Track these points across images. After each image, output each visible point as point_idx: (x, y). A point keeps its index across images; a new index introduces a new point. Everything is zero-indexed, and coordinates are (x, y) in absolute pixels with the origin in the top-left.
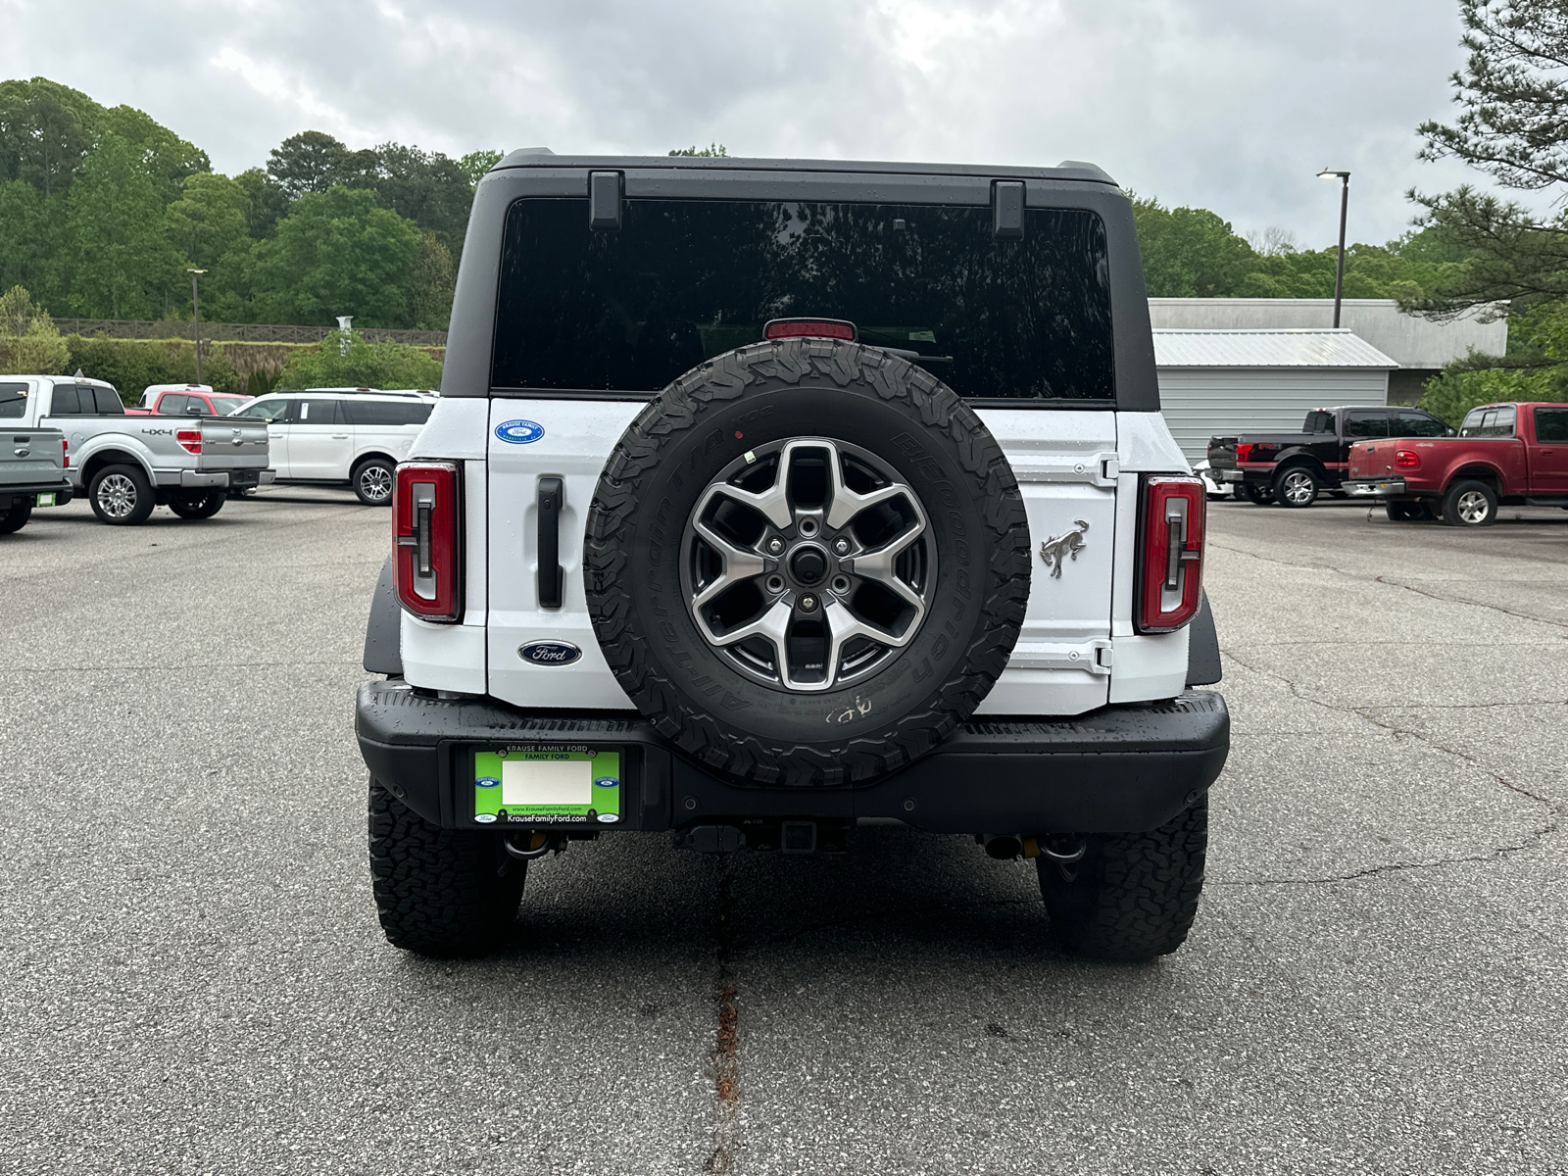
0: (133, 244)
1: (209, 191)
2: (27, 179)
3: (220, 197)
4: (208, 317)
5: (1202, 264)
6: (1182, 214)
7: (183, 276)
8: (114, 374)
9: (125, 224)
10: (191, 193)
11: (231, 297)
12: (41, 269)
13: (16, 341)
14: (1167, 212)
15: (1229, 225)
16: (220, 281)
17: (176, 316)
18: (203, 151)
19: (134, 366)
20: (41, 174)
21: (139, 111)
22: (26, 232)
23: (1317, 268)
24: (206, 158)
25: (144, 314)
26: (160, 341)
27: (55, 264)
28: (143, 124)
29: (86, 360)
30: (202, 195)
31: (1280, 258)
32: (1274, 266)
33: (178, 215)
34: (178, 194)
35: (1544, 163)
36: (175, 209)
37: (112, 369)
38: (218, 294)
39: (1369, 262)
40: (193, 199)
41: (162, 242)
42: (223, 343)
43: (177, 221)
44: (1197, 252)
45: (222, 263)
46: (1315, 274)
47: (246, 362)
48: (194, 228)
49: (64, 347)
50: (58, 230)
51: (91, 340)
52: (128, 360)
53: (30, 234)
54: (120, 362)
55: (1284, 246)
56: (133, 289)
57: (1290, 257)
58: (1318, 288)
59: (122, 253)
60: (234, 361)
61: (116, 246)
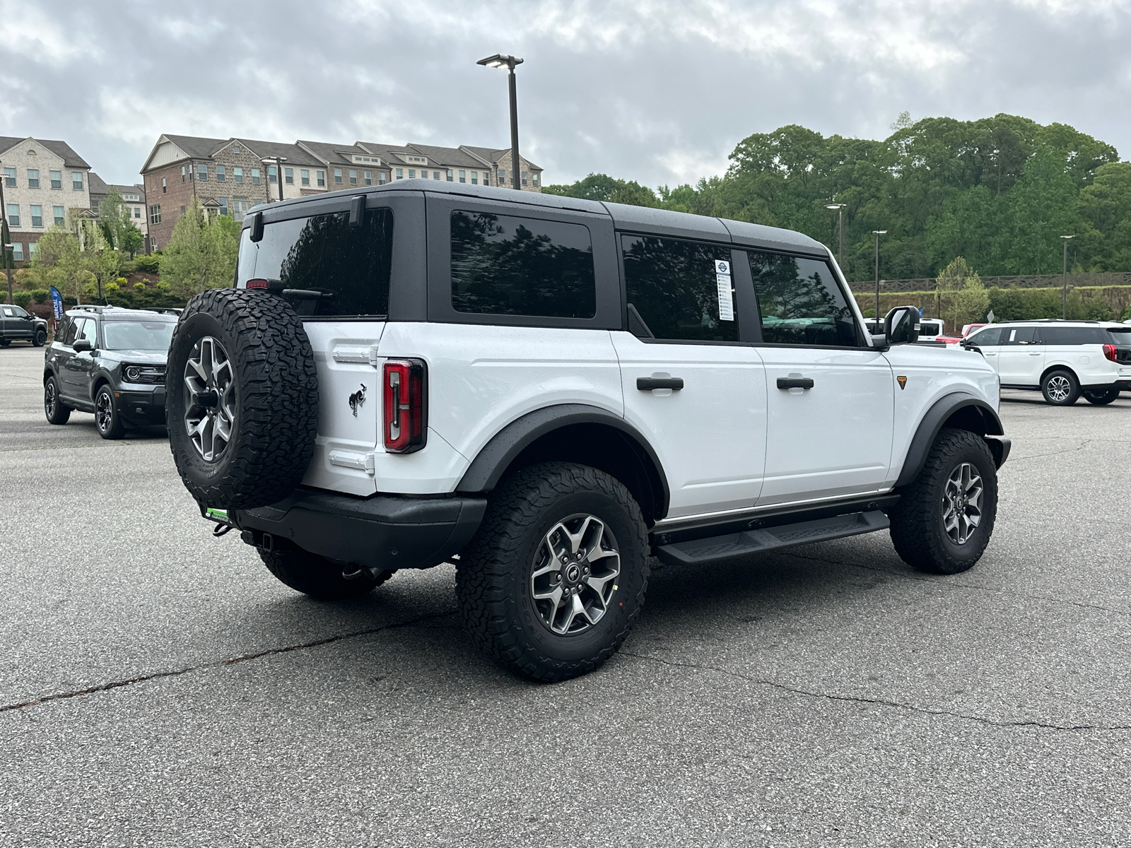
0: (1053, 220)
1: (1113, 175)
2: (986, 184)
3: (1122, 179)
4: (1105, 268)
7: (1089, 240)
8: (1019, 313)
9: (1048, 207)
10: (1099, 179)
11: (1125, 253)
12: (989, 244)
13: (956, 293)
16: (1117, 241)
17: (1080, 269)
18: (1112, 146)
19: (1034, 307)
20: (994, 179)
21: (1066, 125)
22: (981, 220)
24: (1115, 151)
25: (1058, 269)
26: (1054, 288)
27: (998, 239)
28: (1068, 134)
29: (1001, 304)
30: (1107, 179)
33: (1088, 196)
34: (1090, 180)
36: (1086, 192)
37: (1019, 310)
38: (1114, 251)
40: (1101, 183)
41: (1075, 216)
42: (1104, 287)
43: (1087, 200)
45: (1120, 227)
47: (1120, 300)
48: (1099, 204)
49: (986, 296)
50: (1003, 216)
51: (1005, 290)
52: (1030, 303)
53: (984, 221)
54: (1025, 304)
56: (1051, 252)
59: (1045, 227)
60: (1111, 301)
61: (1041, 223)
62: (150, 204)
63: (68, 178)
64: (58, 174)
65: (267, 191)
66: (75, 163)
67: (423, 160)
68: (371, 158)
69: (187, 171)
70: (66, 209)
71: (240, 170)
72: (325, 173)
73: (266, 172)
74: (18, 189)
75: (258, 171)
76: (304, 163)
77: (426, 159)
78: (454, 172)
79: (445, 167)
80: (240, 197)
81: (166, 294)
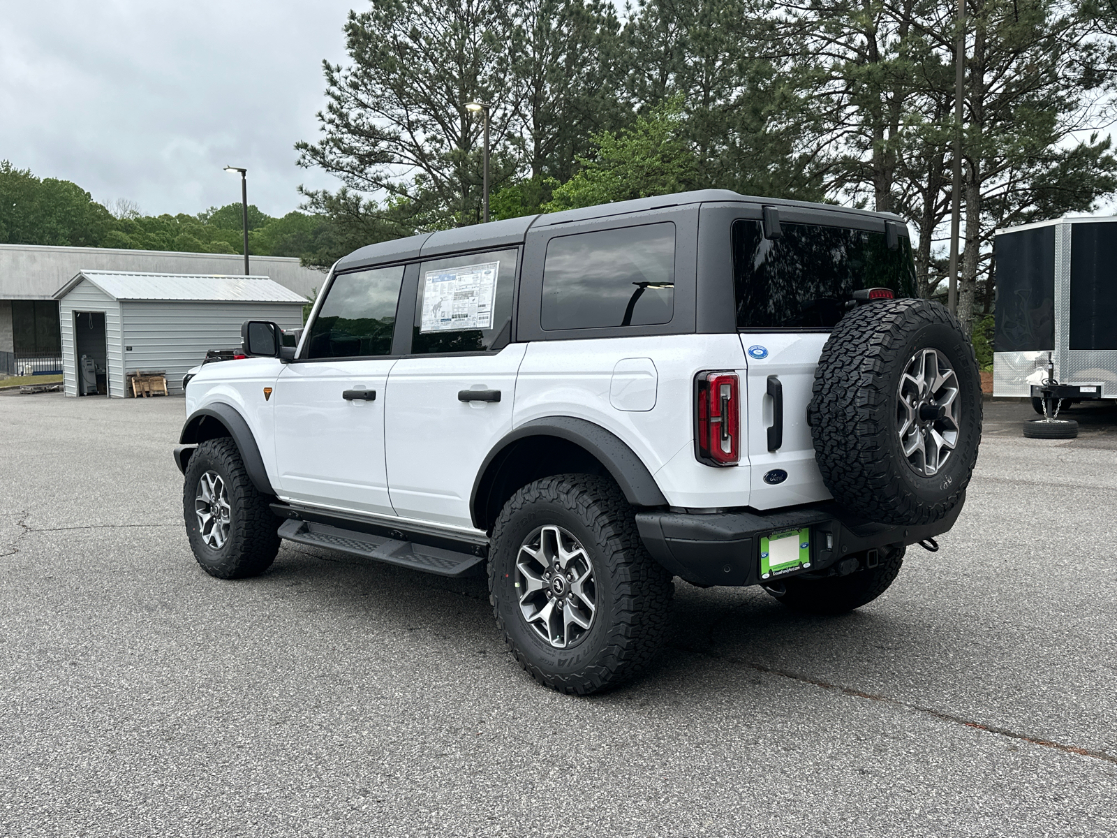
5: (73, 222)
6: (51, 184)
14: (39, 181)
15: (89, 194)
23: (159, 230)
31: (130, 220)
32: (126, 226)
35: (375, 176)
39: (193, 227)
44: (68, 212)
46: (158, 234)
55: (132, 212)
57: (137, 220)
58: (162, 244)
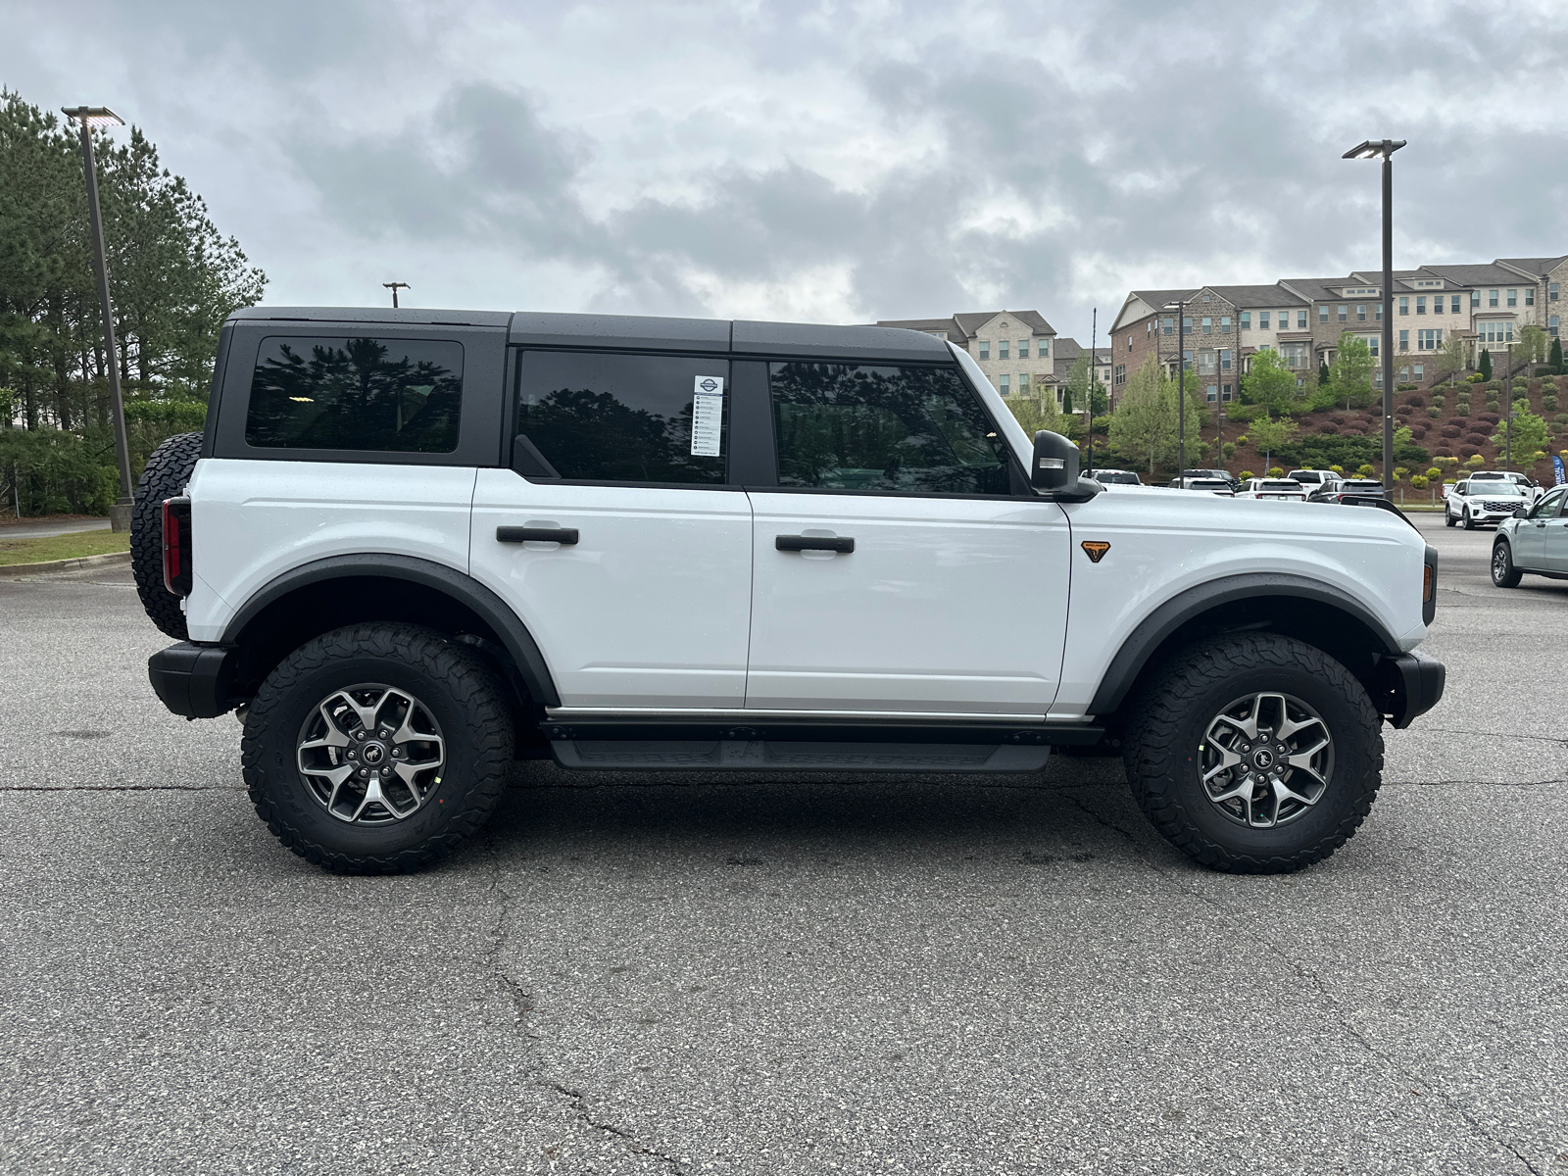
62: (1116, 365)
63: (1034, 346)
64: (1026, 343)
65: (1238, 339)
66: (1042, 330)
67: (1438, 283)
68: (1366, 290)
69: (1152, 327)
70: (1031, 376)
71: (1209, 319)
72: (1308, 313)
73: (1238, 319)
74: (990, 362)
75: (1228, 319)
76: (1284, 304)
77: (1442, 282)
78: (1482, 293)
79: (1468, 289)
80: (1207, 349)
81: (1114, 455)
